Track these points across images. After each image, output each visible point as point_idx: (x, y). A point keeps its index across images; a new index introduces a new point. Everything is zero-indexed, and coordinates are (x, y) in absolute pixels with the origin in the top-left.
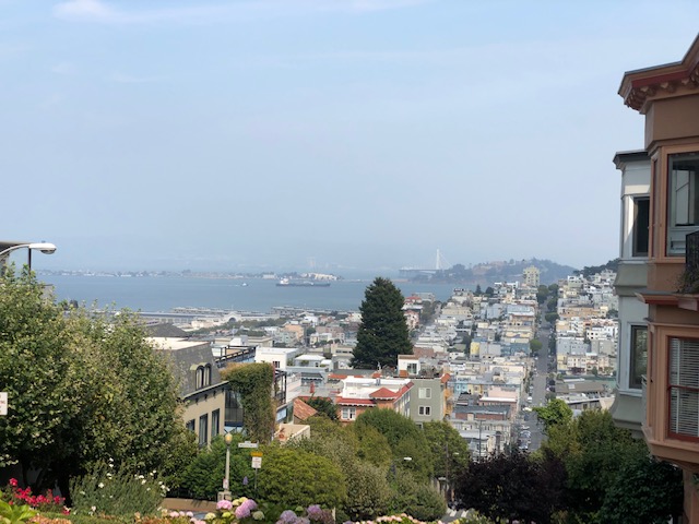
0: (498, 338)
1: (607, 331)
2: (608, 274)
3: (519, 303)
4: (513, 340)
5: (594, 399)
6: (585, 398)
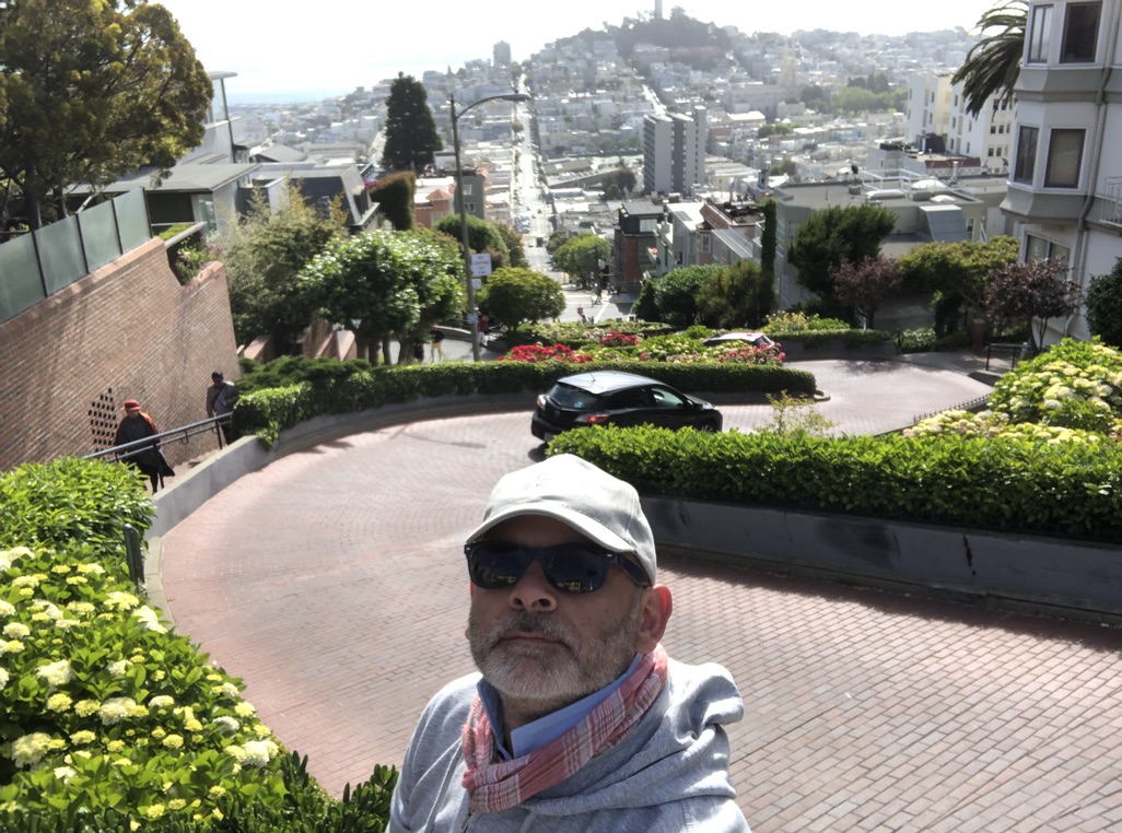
1: (586, 106)
4: (495, 123)
5: (584, 177)
6: (575, 177)
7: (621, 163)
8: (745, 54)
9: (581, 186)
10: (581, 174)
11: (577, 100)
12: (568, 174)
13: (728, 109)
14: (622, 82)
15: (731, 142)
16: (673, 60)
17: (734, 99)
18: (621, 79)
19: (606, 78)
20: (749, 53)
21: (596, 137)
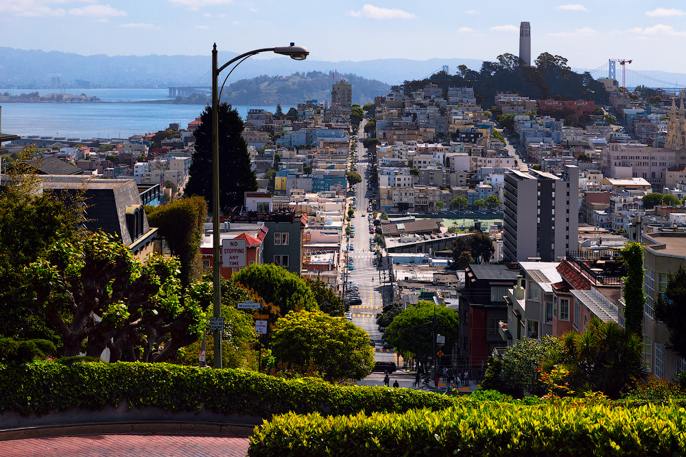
0: (308, 171)
1: (436, 159)
2: (432, 90)
3: (330, 127)
4: (327, 171)
5: (430, 240)
6: (419, 239)
7: (477, 226)
8: (626, 111)
9: (427, 251)
10: (426, 236)
11: (426, 151)
12: (411, 236)
13: (607, 173)
14: (482, 134)
15: (610, 210)
16: (541, 113)
17: (613, 161)
18: (480, 130)
19: (461, 128)
20: (631, 111)
21: (447, 194)
